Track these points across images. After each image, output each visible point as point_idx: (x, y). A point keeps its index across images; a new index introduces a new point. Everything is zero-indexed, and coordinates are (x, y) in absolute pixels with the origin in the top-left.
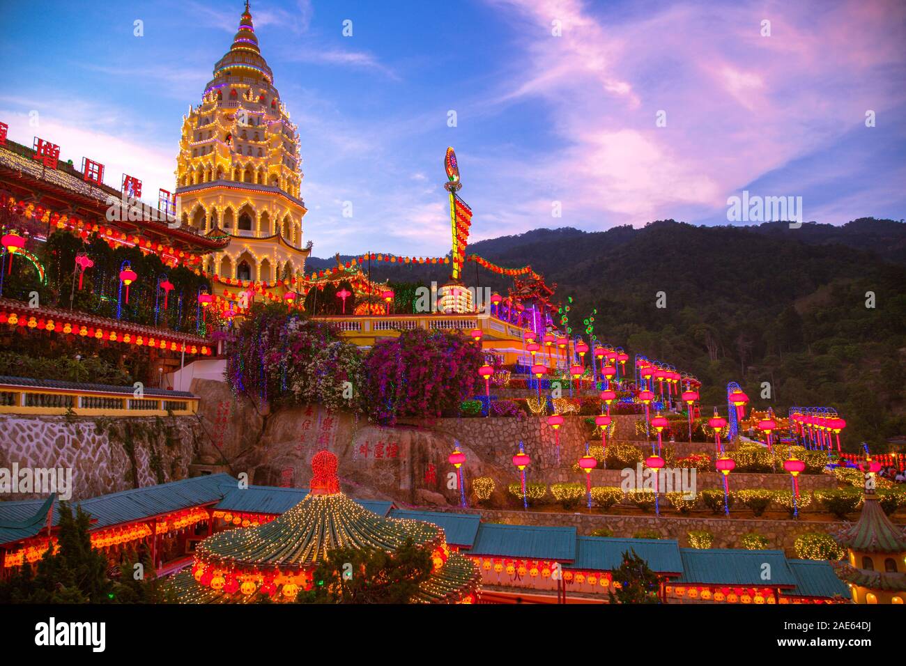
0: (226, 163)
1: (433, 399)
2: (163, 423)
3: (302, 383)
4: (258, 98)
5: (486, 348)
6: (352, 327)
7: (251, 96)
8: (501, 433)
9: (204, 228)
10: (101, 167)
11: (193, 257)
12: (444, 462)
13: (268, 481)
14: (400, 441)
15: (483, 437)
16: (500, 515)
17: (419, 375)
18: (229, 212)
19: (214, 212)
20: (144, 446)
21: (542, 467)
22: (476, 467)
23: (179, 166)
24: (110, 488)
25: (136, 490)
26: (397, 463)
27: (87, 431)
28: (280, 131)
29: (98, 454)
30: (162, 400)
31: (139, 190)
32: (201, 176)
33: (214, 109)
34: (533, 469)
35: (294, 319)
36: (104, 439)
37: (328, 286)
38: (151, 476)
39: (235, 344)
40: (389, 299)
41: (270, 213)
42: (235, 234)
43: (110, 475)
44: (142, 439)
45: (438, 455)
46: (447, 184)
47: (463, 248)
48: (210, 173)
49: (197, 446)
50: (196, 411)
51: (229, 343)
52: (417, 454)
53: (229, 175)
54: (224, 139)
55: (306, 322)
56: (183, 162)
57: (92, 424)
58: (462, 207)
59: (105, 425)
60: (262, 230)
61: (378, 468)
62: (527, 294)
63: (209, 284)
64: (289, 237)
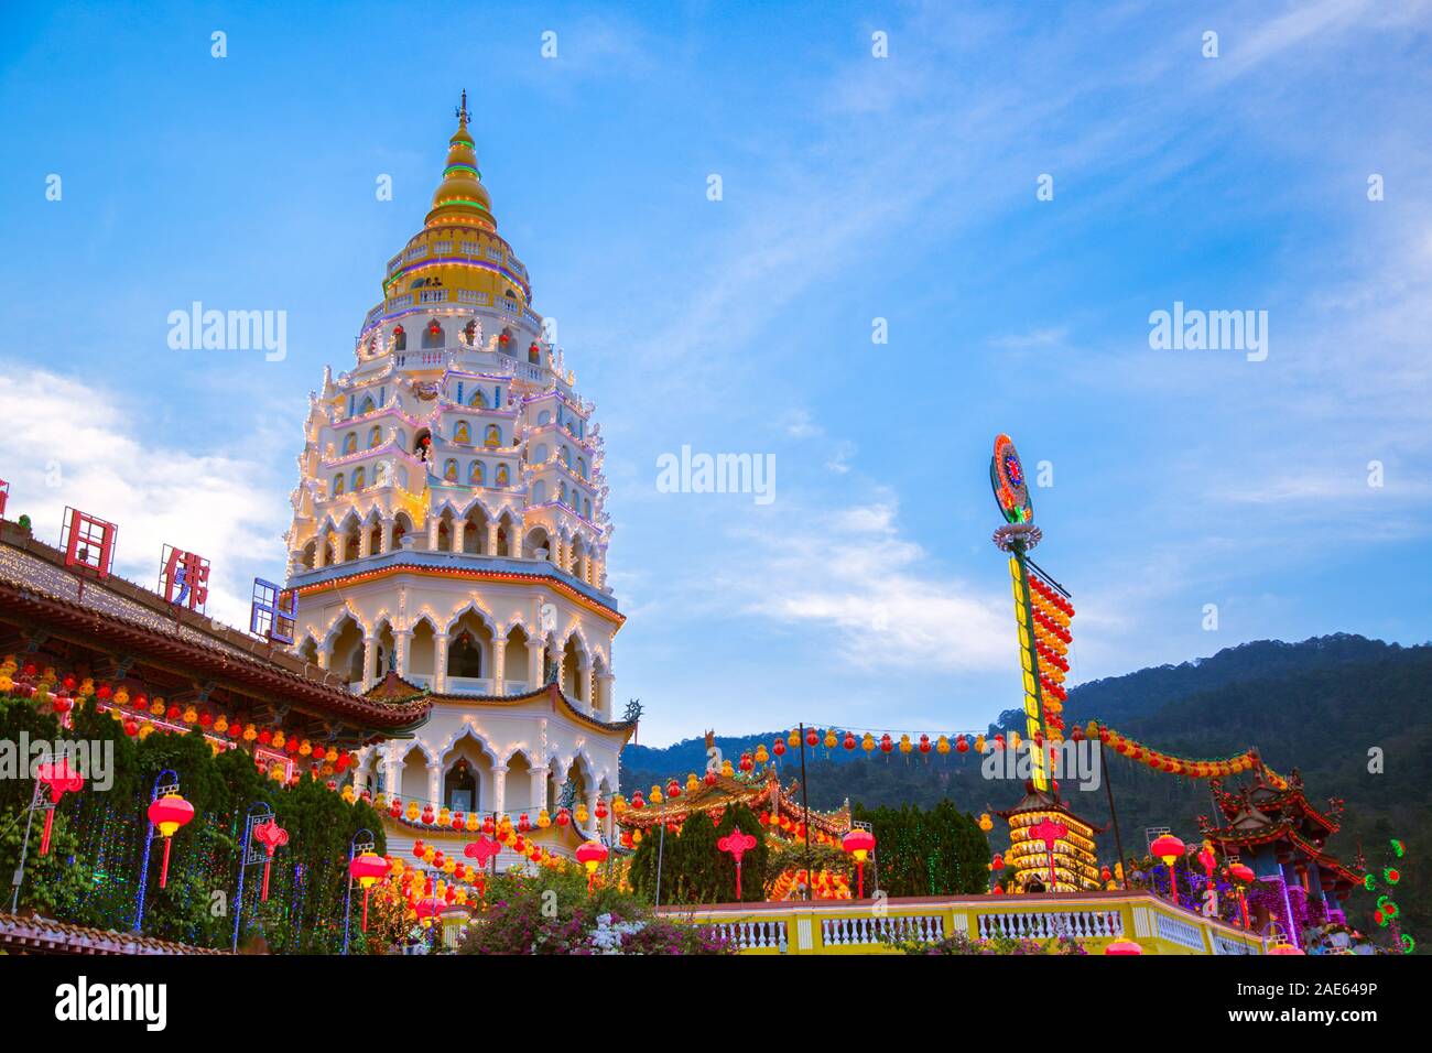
0: (420, 508)
4: (494, 340)
6: (762, 937)
7: (478, 335)
9: (359, 677)
10: (108, 529)
11: (332, 756)
18: (424, 630)
19: (386, 632)
23: (297, 520)
28: (553, 420)
31: (201, 584)
32: (353, 543)
33: (387, 372)
37: (695, 821)
40: (860, 855)
41: (530, 631)
42: (440, 691)
46: (1002, 533)
47: (1056, 706)
48: (376, 535)
53: (425, 536)
54: (410, 445)
55: (639, 926)
56: (308, 509)
58: (1045, 592)
60: (510, 672)
62: (1256, 830)
63: (377, 825)
64: (578, 693)
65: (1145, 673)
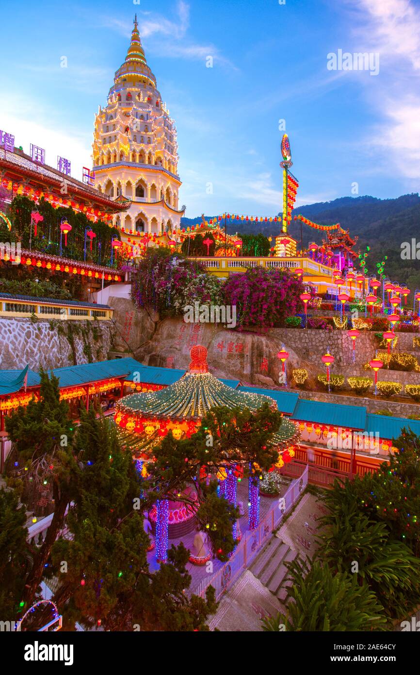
0: (126, 149)
1: (268, 314)
2: (91, 324)
4: (146, 99)
5: (305, 282)
6: (213, 265)
7: (141, 97)
8: (314, 339)
11: (106, 216)
12: (274, 357)
13: (158, 364)
14: (244, 342)
15: (301, 342)
16: (311, 395)
17: (259, 298)
20: (79, 339)
21: (341, 364)
22: (295, 362)
23: (94, 151)
24: (59, 365)
25: (75, 367)
26: (242, 356)
27: (45, 328)
28: (163, 125)
29: (52, 343)
30: (90, 310)
32: (109, 158)
33: (116, 108)
34: (335, 365)
36: (55, 334)
37: (198, 236)
38: (84, 358)
39: (136, 274)
40: (238, 246)
41: (157, 185)
42: (134, 200)
44: (78, 334)
45: (270, 352)
46: (282, 163)
47: (290, 210)
48: (115, 156)
49: (112, 340)
50: (111, 318)
51: (132, 274)
52: (255, 351)
53: (128, 158)
54: (124, 130)
55: (183, 260)
56: (97, 149)
57: (48, 323)
58: (292, 180)
59: (55, 325)
60: (152, 197)
61: (229, 359)
62: (336, 244)
63: (118, 234)
64: (169, 202)
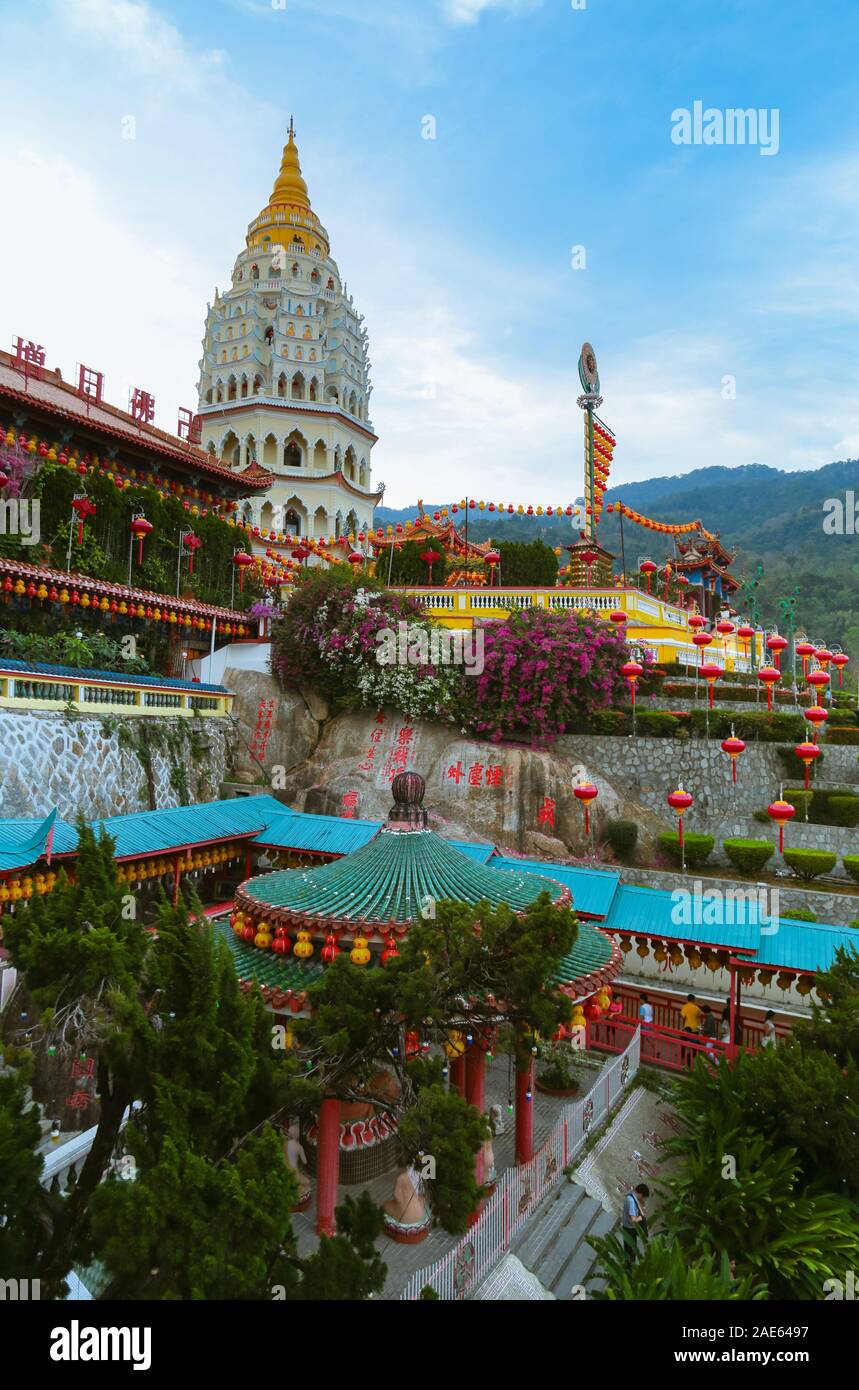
1: (554, 706)
2: (187, 725)
3: (372, 677)
5: (631, 638)
6: (441, 603)
8: (650, 759)
9: (237, 463)
10: (100, 376)
12: (566, 796)
13: (325, 808)
14: (505, 763)
15: (623, 764)
16: (645, 876)
17: (534, 672)
18: (271, 440)
19: (251, 440)
20: (163, 756)
21: (709, 812)
22: (611, 806)
23: (202, 375)
24: (119, 809)
25: (153, 813)
26: (500, 793)
27: (92, 733)
29: (105, 762)
30: (187, 695)
31: (151, 409)
32: (232, 390)
34: (695, 814)
35: (362, 590)
36: (113, 744)
37: (410, 545)
38: (172, 795)
39: (281, 622)
40: (493, 565)
41: (327, 442)
42: (280, 473)
43: (120, 791)
44: (160, 745)
45: (558, 785)
46: (582, 399)
49: (230, 758)
50: (229, 711)
51: (274, 621)
52: (528, 782)
54: (262, 335)
57: (99, 723)
58: (601, 432)
59: (114, 725)
60: (316, 465)
61: (473, 799)
63: (246, 540)
64: (352, 477)
65: (653, 481)
